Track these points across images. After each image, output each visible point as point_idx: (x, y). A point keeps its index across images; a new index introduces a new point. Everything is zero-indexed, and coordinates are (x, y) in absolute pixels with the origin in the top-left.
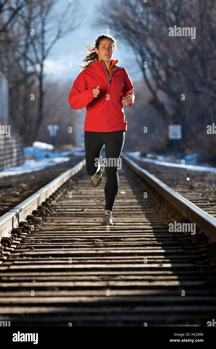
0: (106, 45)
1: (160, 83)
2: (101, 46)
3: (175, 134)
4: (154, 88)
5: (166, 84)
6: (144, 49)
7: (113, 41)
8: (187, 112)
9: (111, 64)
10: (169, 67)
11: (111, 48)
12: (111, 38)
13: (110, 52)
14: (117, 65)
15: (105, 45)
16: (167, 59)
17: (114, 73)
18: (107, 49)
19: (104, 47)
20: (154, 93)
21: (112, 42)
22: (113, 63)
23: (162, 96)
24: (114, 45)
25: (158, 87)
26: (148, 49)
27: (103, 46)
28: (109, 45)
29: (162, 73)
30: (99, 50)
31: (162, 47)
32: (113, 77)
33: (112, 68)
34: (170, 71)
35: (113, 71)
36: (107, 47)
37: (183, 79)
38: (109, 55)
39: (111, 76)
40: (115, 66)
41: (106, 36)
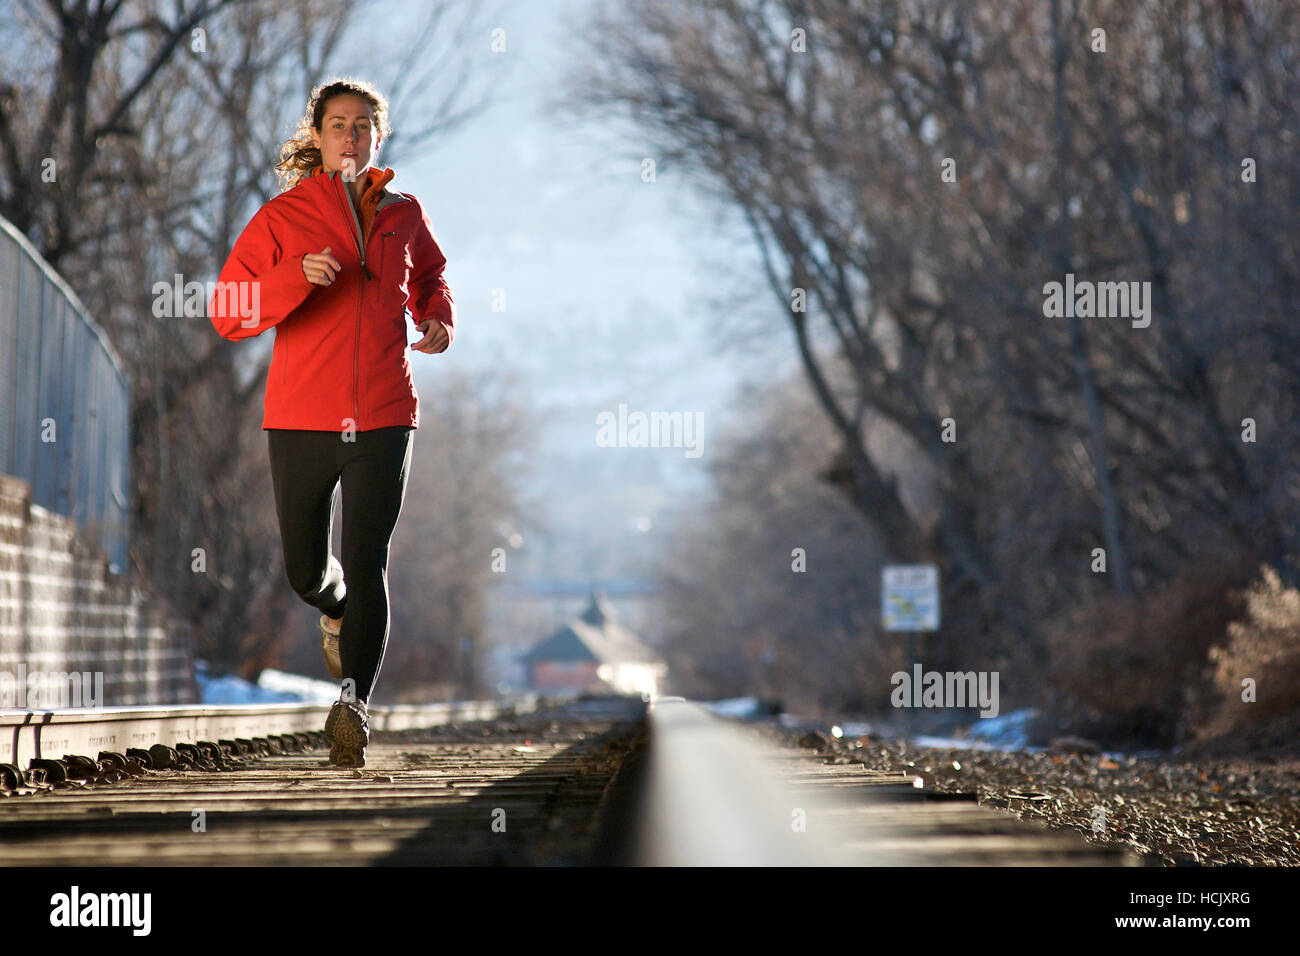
0: (345, 116)
1: (878, 378)
2: (328, 123)
3: (909, 607)
4: (848, 406)
5: (906, 382)
6: (799, 219)
7: (374, 103)
8: (1006, 515)
9: (369, 183)
10: (916, 303)
11: (367, 128)
12: (366, 94)
13: (361, 144)
14: (391, 188)
15: (344, 118)
16: (906, 265)
17: (381, 218)
18: (348, 131)
19: (339, 126)
20: (851, 433)
21: (368, 106)
22: (376, 180)
23: (885, 443)
24: (376, 119)
25: (871, 398)
26: (817, 216)
27: (336, 121)
28: (358, 118)
29: (884, 329)
30: (323, 134)
31: (881, 208)
32: (376, 236)
33: (373, 198)
34: (925, 319)
35: (378, 212)
36: (348, 123)
37: (982, 357)
38: (359, 154)
39: (370, 229)
40: (383, 194)
41: (348, 86)
